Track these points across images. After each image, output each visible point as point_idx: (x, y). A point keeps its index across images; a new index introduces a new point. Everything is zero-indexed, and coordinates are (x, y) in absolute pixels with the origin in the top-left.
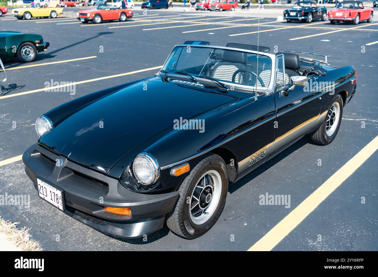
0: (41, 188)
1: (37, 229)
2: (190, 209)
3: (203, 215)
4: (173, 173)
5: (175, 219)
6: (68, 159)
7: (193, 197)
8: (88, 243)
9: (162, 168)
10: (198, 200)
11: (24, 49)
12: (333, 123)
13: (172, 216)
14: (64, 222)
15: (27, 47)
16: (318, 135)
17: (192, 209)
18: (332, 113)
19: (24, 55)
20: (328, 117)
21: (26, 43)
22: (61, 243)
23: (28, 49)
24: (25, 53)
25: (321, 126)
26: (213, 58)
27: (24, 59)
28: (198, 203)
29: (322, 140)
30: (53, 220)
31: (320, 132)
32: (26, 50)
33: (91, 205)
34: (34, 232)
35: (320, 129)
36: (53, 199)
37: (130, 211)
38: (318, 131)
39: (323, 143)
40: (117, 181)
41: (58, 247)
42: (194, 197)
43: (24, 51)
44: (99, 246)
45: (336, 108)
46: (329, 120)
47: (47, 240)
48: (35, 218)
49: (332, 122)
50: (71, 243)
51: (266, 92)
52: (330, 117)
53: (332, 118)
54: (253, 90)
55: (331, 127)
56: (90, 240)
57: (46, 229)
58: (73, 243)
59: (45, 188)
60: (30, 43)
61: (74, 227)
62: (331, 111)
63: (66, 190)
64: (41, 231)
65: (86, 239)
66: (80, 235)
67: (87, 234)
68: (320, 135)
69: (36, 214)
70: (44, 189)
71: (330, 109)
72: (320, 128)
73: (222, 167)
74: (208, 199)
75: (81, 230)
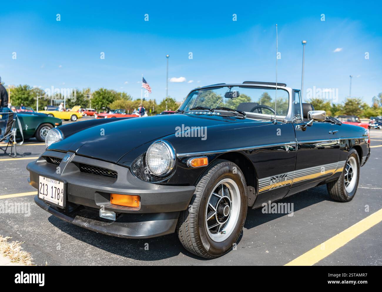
0: (43, 186)
1: (30, 243)
2: (207, 220)
3: (219, 234)
4: (190, 163)
5: (189, 225)
6: (76, 154)
7: (209, 205)
8: (86, 256)
9: (178, 155)
10: (215, 210)
11: (43, 129)
12: (351, 179)
13: (185, 221)
14: (61, 239)
15: (47, 128)
16: (336, 188)
17: (208, 220)
18: (350, 168)
19: (43, 135)
20: (346, 172)
21: (46, 124)
22: (55, 255)
23: (47, 130)
24: (44, 133)
25: (340, 178)
26: (229, 96)
27: (42, 139)
28: (215, 213)
29: (342, 195)
30: (49, 237)
31: (339, 184)
32: (45, 131)
33: (96, 194)
34: (27, 245)
35: (339, 182)
36: (54, 196)
37: (140, 203)
38: (336, 183)
39: (343, 199)
40: (128, 169)
41: (51, 258)
42: (211, 205)
43: (43, 131)
44: (99, 259)
45: (353, 165)
46: (347, 174)
47: (40, 252)
48: (30, 235)
49: (350, 177)
50: (66, 255)
51: (285, 120)
52: (348, 172)
53: (350, 173)
54: (271, 118)
55: (349, 183)
56: (88, 254)
57: (40, 243)
58: (69, 255)
59: (46, 185)
60: (50, 125)
61: (72, 244)
62: (348, 166)
63: (70, 182)
64: (34, 245)
65: (85, 253)
66: (77, 250)
67: (86, 250)
68: (339, 188)
69: (32, 232)
70: (46, 187)
71: (347, 164)
72: (339, 180)
73: (242, 180)
74: (226, 213)
75: (79, 246)
